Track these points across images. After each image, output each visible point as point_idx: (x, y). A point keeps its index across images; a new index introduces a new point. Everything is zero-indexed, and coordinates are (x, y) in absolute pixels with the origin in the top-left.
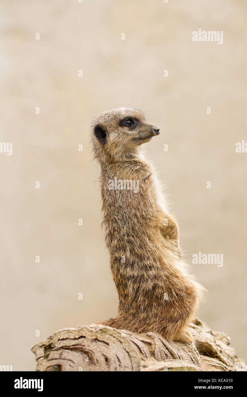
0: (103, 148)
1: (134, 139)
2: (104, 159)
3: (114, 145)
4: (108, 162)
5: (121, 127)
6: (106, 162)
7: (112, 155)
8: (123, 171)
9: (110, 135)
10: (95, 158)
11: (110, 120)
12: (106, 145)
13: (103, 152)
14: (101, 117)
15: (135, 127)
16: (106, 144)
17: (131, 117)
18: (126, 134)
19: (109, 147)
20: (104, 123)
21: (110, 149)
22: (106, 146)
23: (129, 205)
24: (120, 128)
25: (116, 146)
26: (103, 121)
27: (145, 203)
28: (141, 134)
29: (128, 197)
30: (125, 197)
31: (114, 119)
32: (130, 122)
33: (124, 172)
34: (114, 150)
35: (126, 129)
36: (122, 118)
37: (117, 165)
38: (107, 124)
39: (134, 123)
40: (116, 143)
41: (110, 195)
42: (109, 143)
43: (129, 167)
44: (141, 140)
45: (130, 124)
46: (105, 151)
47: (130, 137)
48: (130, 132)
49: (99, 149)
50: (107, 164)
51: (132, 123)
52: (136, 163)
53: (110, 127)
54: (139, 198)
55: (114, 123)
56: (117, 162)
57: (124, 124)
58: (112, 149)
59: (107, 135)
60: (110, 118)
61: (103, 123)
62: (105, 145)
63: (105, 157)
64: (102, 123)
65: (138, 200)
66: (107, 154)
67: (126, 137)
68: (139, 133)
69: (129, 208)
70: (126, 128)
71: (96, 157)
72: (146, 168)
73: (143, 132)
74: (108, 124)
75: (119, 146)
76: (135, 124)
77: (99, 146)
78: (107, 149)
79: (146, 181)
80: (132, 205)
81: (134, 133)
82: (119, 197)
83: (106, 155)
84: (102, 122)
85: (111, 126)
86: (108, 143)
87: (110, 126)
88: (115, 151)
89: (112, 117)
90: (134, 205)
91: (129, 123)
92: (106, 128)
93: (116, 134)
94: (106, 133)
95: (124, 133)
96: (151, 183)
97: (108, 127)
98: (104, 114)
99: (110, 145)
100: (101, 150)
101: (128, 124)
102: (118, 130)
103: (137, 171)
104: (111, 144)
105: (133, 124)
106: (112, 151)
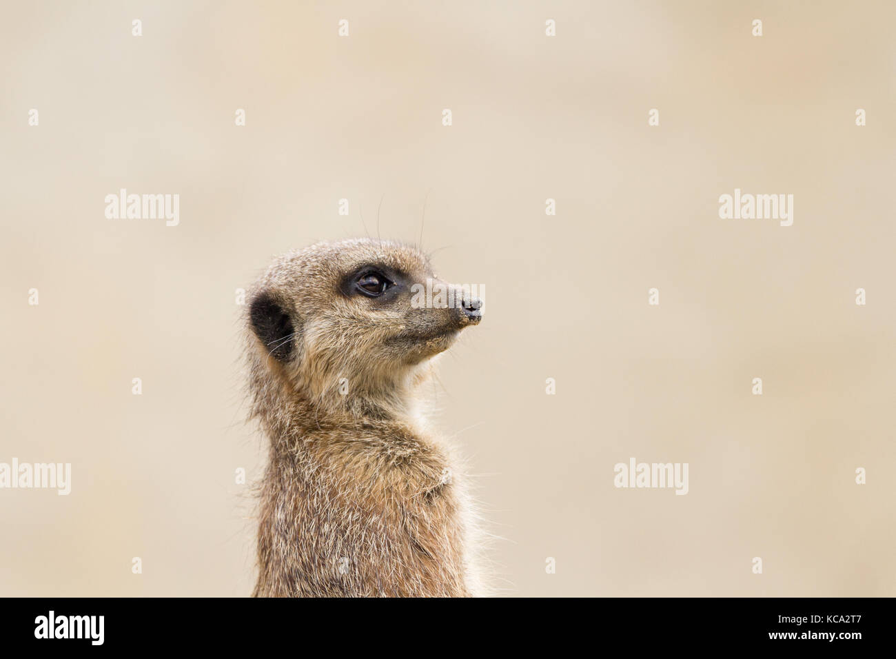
0: (284, 375)
1: (390, 341)
2: (285, 415)
3: (321, 364)
4: (300, 425)
5: (344, 297)
6: (291, 427)
7: (314, 399)
8: (355, 459)
9: (305, 327)
10: (256, 415)
11: (309, 276)
12: (292, 365)
13: (284, 389)
14: (280, 268)
15: (393, 299)
16: (294, 359)
17: (382, 265)
18: (360, 321)
19: (303, 370)
20: (285, 287)
21: (307, 381)
22: (293, 369)
23: (368, 579)
24: (340, 303)
25: (327, 369)
26: (283, 281)
27: (427, 575)
28: (416, 321)
29: (367, 549)
30: (357, 549)
31: (320, 271)
32: (376, 281)
33: (356, 463)
34: (321, 383)
35: (360, 306)
36: (348, 265)
37: (333, 435)
38: (296, 289)
39: (392, 283)
40: (326, 358)
41: (296, 539)
42: (304, 359)
43: (374, 446)
44: (414, 343)
45: (378, 290)
46: (291, 385)
47: (376, 333)
48: (374, 316)
49: (268, 379)
50: (296, 430)
51: (385, 286)
52: (401, 436)
53: (305, 300)
54: (408, 557)
55: (319, 286)
56: (333, 427)
57: (357, 289)
58: (313, 380)
59: (296, 329)
60: (306, 270)
61: (282, 288)
62: (286, 366)
63: (290, 407)
64: (280, 286)
65: (403, 563)
66: (296, 399)
67: (363, 334)
68: (407, 316)
69: (367, 588)
70: (362, 302)
71: (258, 412)
72: (433, 457)
73: (422, 313)
74: (301, 290)
75: (338, 369)
76: (394, 288)
77: (268, 370)
78: (298, 378)
79: (435, 501)
80: (381, 580)
81: (391, 318)
82: (335, 545)
83: (291, 400)
84: (278, 283)
85: (308, 297)
86: (297, 360)
87: (305, 295)
88: (326, 387)
89: (315, 264)
90: (387, 579)
91: (372, 284)
92: (293, 305)
93: (326, 324)
94: (293, 321)
95: (353, 318)
96: (450, 509)
97: (300, 299)
98: (289, 258)
99: (305, 364)
100: (275, 383)
101: (371, 288)
102: (333, 308)
103: (403, 462)
104: (310, 360)
105: (387, 288)
106: (314, 386)
